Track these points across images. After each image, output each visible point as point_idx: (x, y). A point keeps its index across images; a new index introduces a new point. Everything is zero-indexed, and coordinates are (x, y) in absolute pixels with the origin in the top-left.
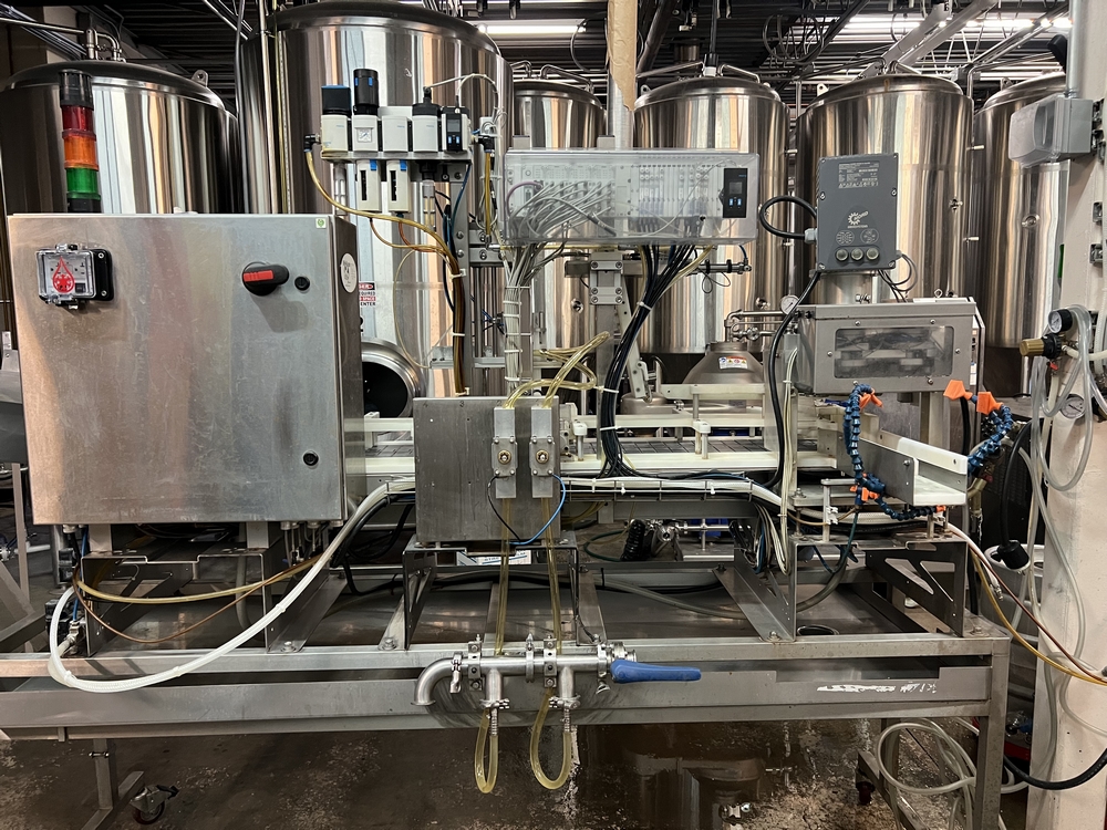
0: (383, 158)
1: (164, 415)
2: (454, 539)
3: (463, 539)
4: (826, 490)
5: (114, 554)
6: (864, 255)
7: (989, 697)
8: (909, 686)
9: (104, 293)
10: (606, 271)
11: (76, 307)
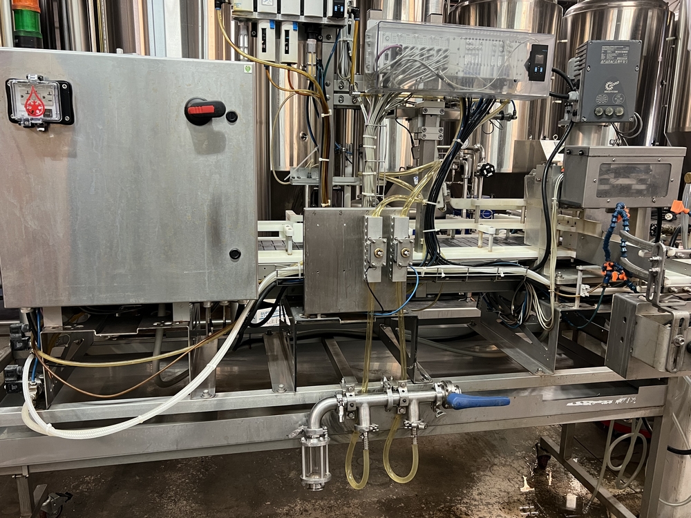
0: (280, 19)
1: (117, 220)
2: (331, 312)
3: (338, 312)
4: (580, 273)
5: (64, 329)
6: (614, 112)
7: (665, 404)
8: (620, 400)
9: (67, 118)
10: (431, 115)
11: (43, 129)
